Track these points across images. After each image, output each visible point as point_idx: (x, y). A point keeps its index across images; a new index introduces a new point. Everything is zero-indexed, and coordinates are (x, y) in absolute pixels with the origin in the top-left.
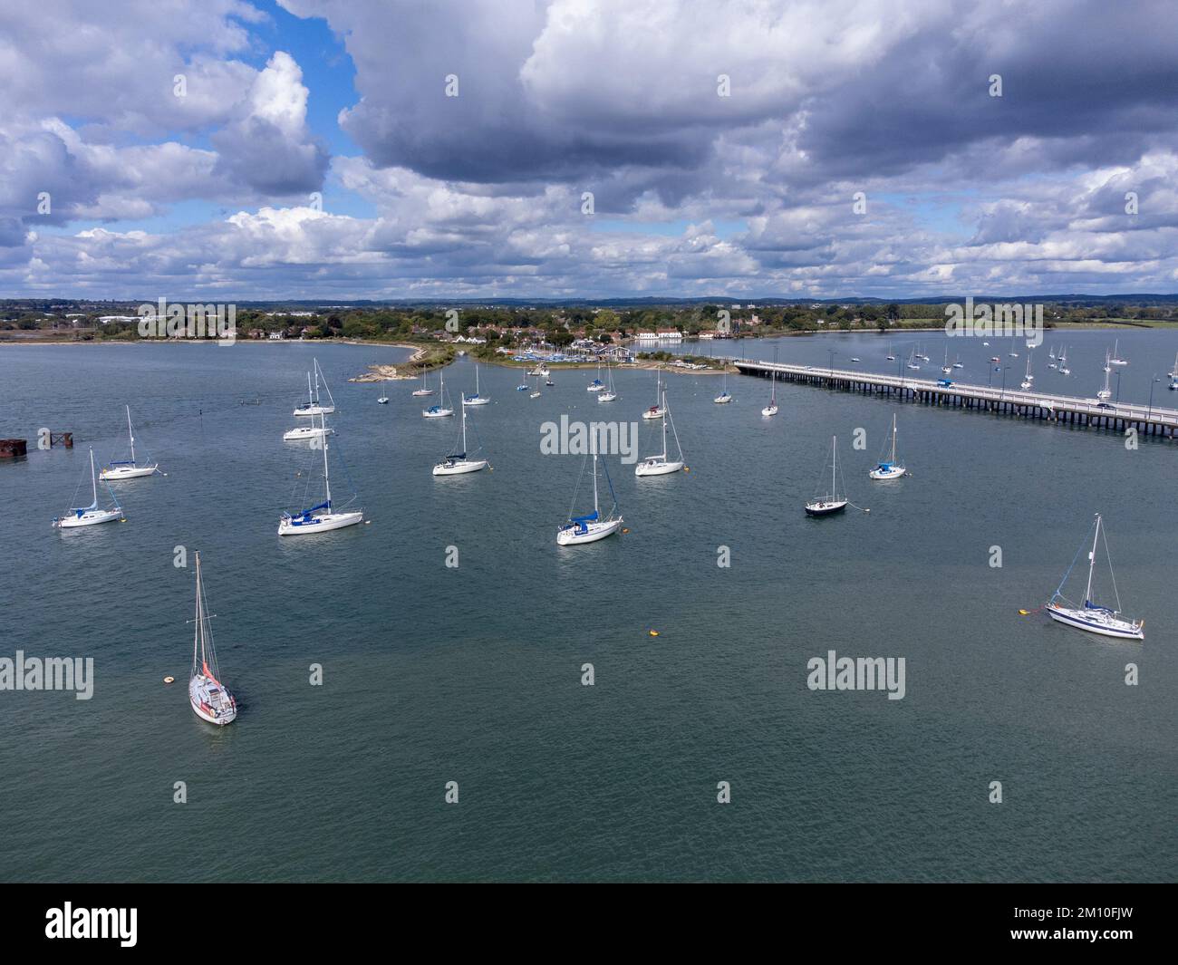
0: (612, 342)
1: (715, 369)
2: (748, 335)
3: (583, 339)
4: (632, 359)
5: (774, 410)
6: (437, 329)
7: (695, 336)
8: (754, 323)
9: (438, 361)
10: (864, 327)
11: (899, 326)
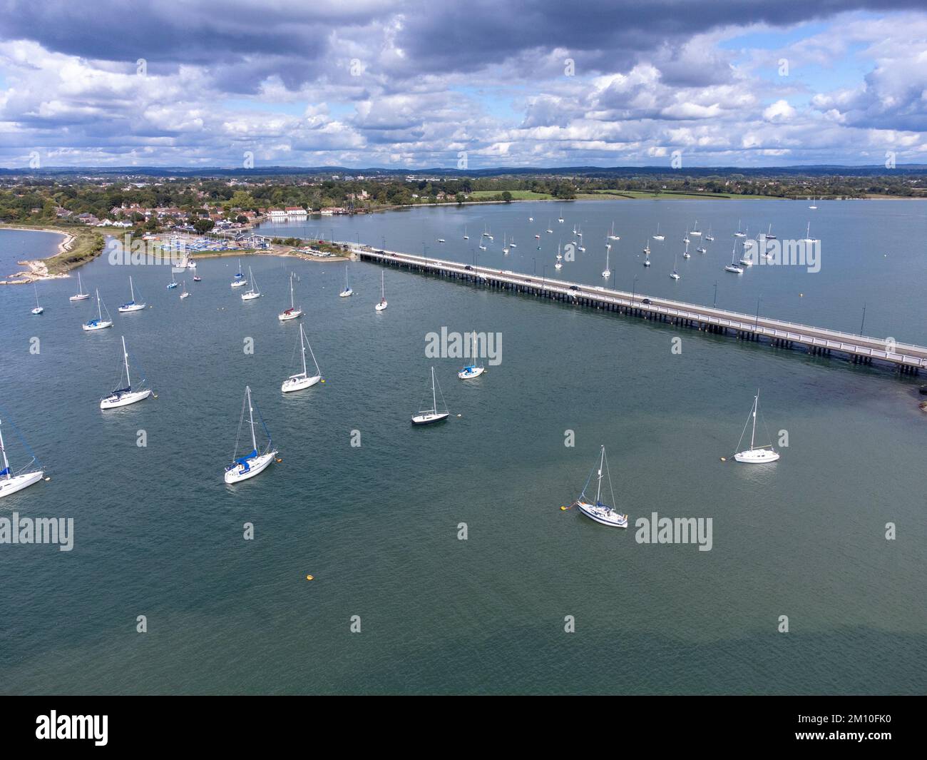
0: (248, 222)
1: (338, 256)
2: (361, 211)
3: (222, 220)
4: (268, 245)
5: (385, 305)
6: (83, 212)
7: (318, 213)
8: (364, 197)
9: (88, 253)
10: (447, 201)
11: (472, 199)
